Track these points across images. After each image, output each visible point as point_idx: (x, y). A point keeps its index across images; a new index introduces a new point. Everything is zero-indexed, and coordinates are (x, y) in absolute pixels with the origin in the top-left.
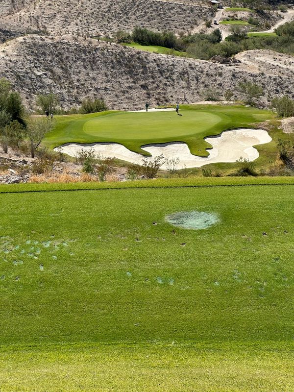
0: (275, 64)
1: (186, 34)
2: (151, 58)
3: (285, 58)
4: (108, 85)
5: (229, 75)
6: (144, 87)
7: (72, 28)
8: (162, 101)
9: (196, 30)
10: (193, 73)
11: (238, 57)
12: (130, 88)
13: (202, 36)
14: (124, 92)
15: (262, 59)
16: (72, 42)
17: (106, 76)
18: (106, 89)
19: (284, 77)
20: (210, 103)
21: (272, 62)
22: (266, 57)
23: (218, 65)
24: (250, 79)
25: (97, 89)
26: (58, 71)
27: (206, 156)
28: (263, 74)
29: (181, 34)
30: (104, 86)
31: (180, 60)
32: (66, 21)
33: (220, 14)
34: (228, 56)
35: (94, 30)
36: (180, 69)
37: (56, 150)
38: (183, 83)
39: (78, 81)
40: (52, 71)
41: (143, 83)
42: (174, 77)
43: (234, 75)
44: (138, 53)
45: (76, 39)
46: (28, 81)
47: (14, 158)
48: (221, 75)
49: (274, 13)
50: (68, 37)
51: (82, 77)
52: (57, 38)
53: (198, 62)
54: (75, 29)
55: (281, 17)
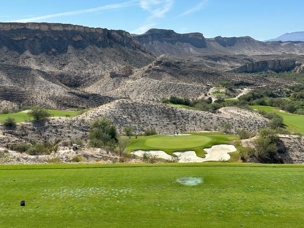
0: (238, 113)
1: (195, 99)
2: (178, 110)
3: (243, 111)
4: (158, 123)
5: (216, 118)
6: (175, 124)
7: (141, 96)
8: (183, 130)
9: (200, 97)
10: (198, 118)
11: (220, 110)
12: (168, 124)
13: (203, 100)
14: (165, 126)
15: (232, 111)
16: (141, 103)
17: (157, 118)
18: (156, 125)
19: (243, 120)
20: (206, 131)
21: (236, 112)
22: (234, 110)
23: (210, 114)
24: (226, 120)
25: (152, 125)
26: (134, 116)
27: (204, 157)
28: (232, 118)
29: (193, 99)
30: (155, 123)
31: (192, 111)
32: (139, 93)
33: (212, 90)
34: (215, 109)
35: (152, 97)
36: (192, 116)
37: (132, 153)
38: (193, 122)
39: (143, 120)
40: (131, 116)
41: (174, 122)
42: (189, 119)
43: (218, 119)
44: (172, 108)
45: (143, 101)
46: (120, 120)
47: (112, 156)
48: (212, 118)
49: (237, 90)
50: (139, 100)
51: (145, 118)
52: (134, 101)
53: (201, 112)
54: (143, 96)
55: (241, 92)
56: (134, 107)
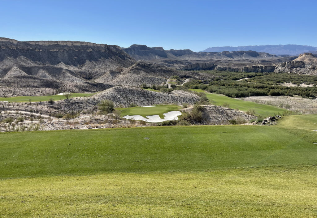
0: (183, 94)
1: (159, 86)
2: (149, 92)
3: (186, 92)
4: (138, 100)
5: (170, 96)
6: (148, 100)
7: (128, 84)
8: (153, 104)
9: (162, 85)
10: (161, 96)
11: (173, 92)
12: (144, 100)
13: (163, 87)
14: (142, 101)
15: (179, 92)
16: (128, 88)
17: (137, 97)
18: (137, 101)
19: (185, 97)
20: (166, 104)
21: (182, 93)
22: (180, 92)
23: (168, 94)
24: (176, 98)
25: (135, 101)
26: (124, 96)
27: (164, 118)
28: (179, 96)
29: (158, 86)
30: (136, 100)
31: (158, 93)
32: (127, 83)
33: (168, 80)
34: (170, 91)
35: (134, 85)
36: (157, 95)
37: (123, 117)
38: (158, 99)
39: (129, 98)
40: (122, 96)
41: (147, 99)
42: (156, 97)
43: (172, 97)
44: (146, 91)
45: (129, 87)
46: (116, 99)
47: (111, 120)
48: (168, 97)
49: (183, 80)
50: (127, 87)
51: (131, 98)
52: (124, 87)
53: (162, 93)
54: (129, 85)
55: (184, 81)
56: (124, 90)
